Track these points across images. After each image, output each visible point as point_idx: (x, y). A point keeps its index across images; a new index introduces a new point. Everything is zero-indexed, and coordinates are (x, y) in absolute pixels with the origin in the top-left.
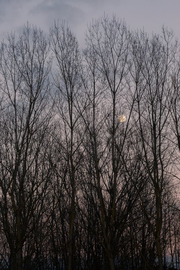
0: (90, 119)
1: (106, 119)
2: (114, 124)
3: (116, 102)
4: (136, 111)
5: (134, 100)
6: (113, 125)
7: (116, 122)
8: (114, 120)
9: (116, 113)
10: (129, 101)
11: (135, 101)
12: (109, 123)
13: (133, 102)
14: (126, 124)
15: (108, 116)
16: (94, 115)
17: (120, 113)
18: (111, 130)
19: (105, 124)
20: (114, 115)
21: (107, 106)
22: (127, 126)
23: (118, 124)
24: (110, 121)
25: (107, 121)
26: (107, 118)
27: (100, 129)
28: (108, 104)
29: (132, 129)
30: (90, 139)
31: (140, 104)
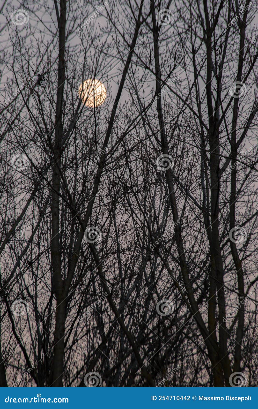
1: (32, 93)
2: (60, 113)
3: (68, 26)
4: (147, 68)
5: (138, 25)
6: (58, 117)
7: (69, 106)
8: (60, 102)
9: (69, 73)
10: (119, 27)
11: (144, 29)
12: (41, 110)
13: (136, 31)
14: (104, 115)
15: (38, 83)
17: (83, 73)
18: (49, 138)
19: (24, 113)
20: (62, 77)
21: (35, 44)
22: (111, 123)
23: (76, 115)
24: (46, 104)
25: (32, 102)
26: (32, 91)
28: (38, 35)
29: (127, 136)
31: (163, 40)
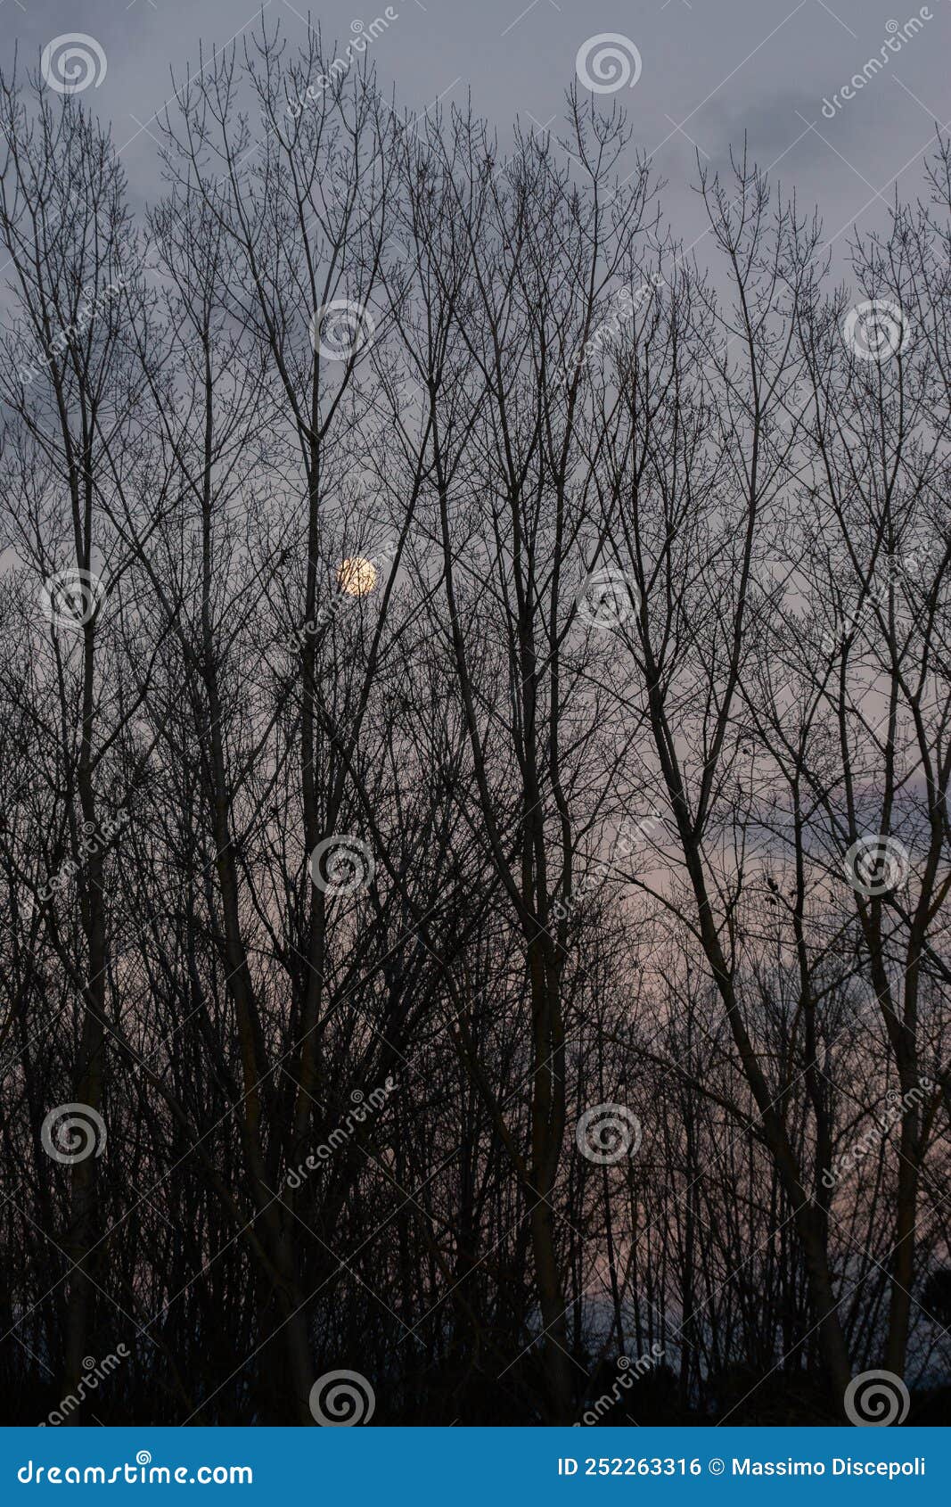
0: (186, 576)
1: (273, 575)
2: (312, 602)
3: (322, 485)
4: (431, 537)
5: (418, 480)
6: (310, 608)
7: (324, 592)
8: (312, 584)
9: (323, 547)
10: (393, 485)
11: (426, 485)
12: (285, 596)
13: (416, 488)
14: (373, 604)
15: (282, 562)
16: (207, 557)
17: (344, 546)
19: (263, 603)
20: (314, 553)
21: (277, 509)
22: (383, 614)
24: (294, 589)
25: (274, 587)
26: (273, 572)
27: (236, 632)
28: (280, 498)
29: (406, 631)
30: (187, 684)
31: (452, 500)
